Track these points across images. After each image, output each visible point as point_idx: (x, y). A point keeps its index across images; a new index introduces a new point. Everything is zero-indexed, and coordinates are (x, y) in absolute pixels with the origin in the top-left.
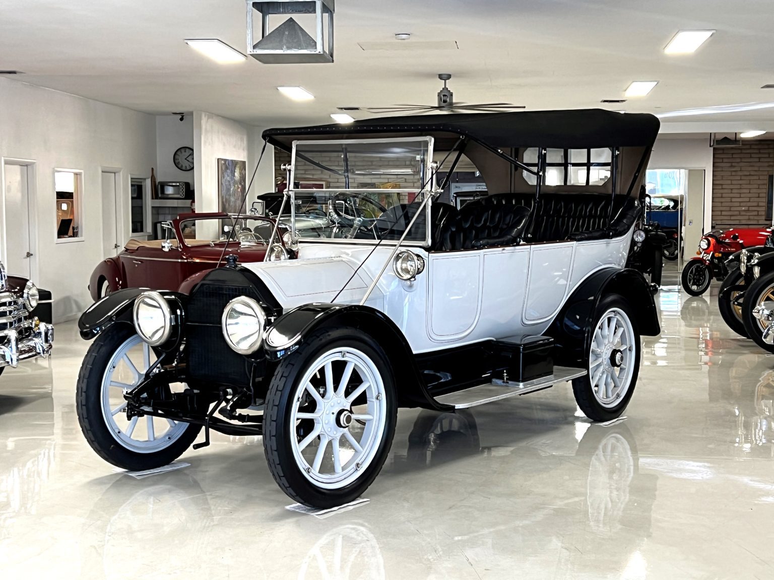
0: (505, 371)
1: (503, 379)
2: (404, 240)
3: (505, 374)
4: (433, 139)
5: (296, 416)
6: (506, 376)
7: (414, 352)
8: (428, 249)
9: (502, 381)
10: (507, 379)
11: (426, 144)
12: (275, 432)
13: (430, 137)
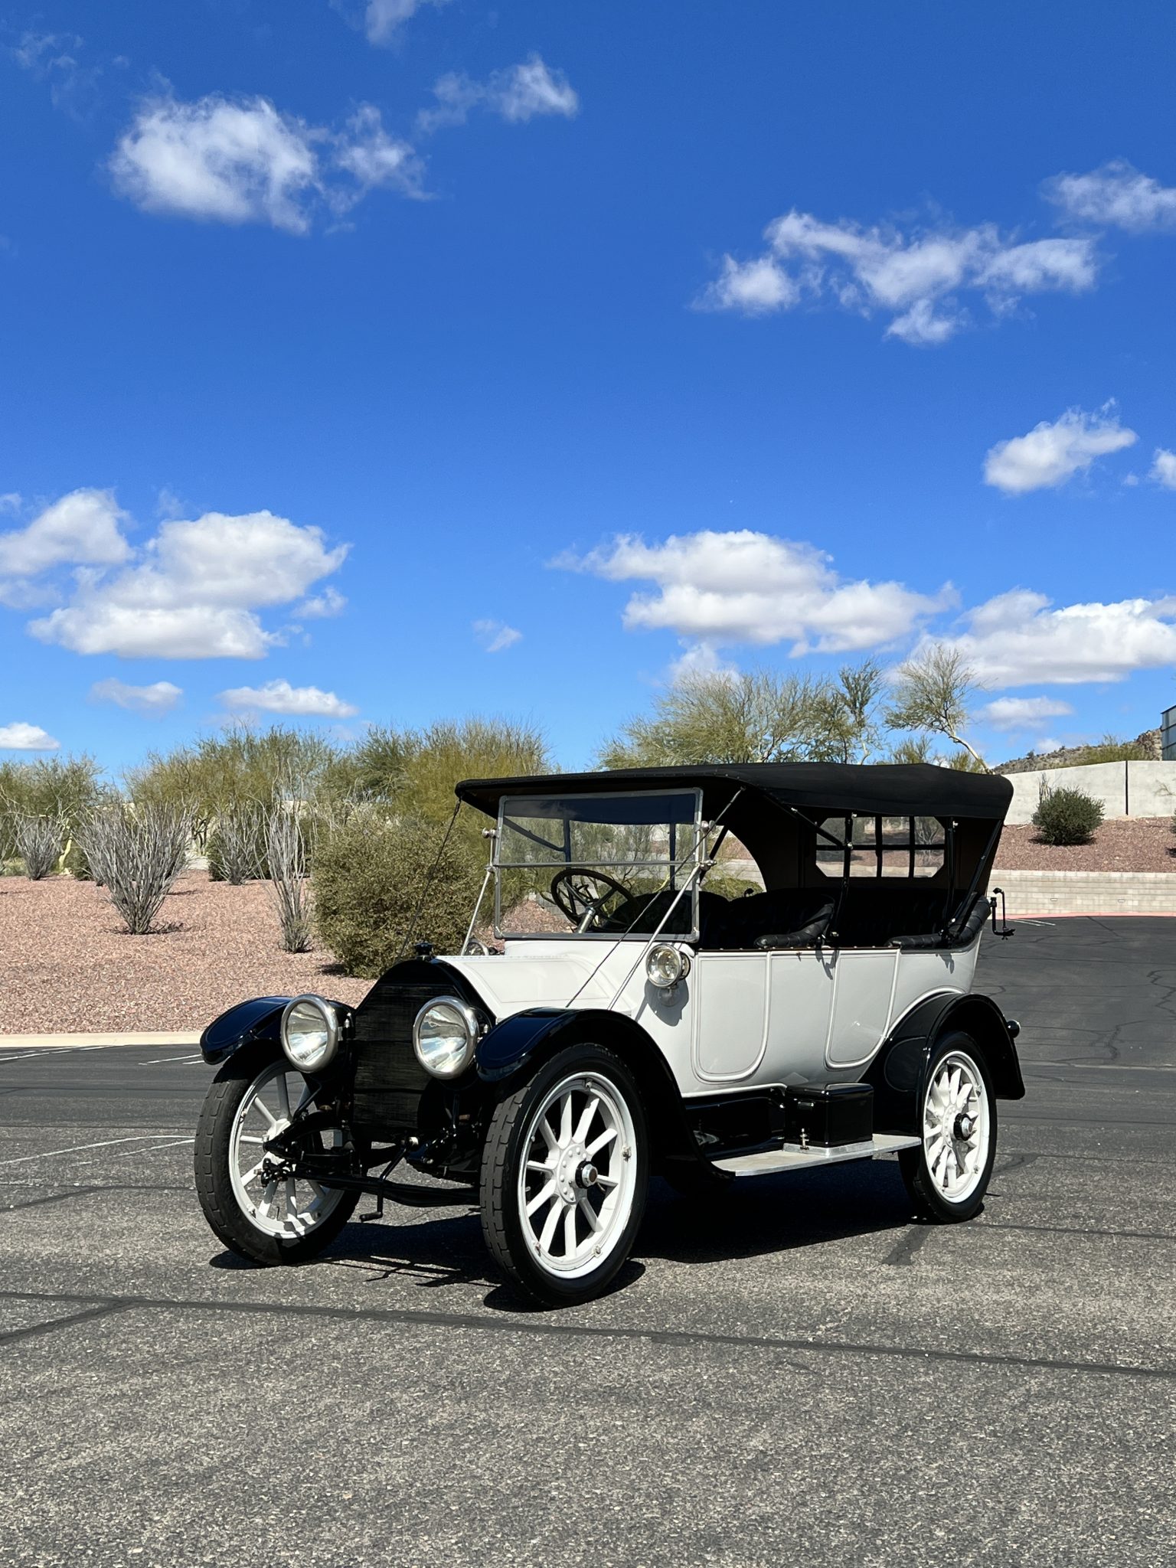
0: (803, 1130)
1: (801, 1143)
2: (660, 932)
3: (804, 1135)
4: (702, 792)
5: (526, 1163)
6: (806, 1138)
7: (684, 1095)
8: (696, 947)
9: (799, 1146)
10: (807, 1143)
11: (692, 799)
12: (500, 1182)
13: (698, 789)
